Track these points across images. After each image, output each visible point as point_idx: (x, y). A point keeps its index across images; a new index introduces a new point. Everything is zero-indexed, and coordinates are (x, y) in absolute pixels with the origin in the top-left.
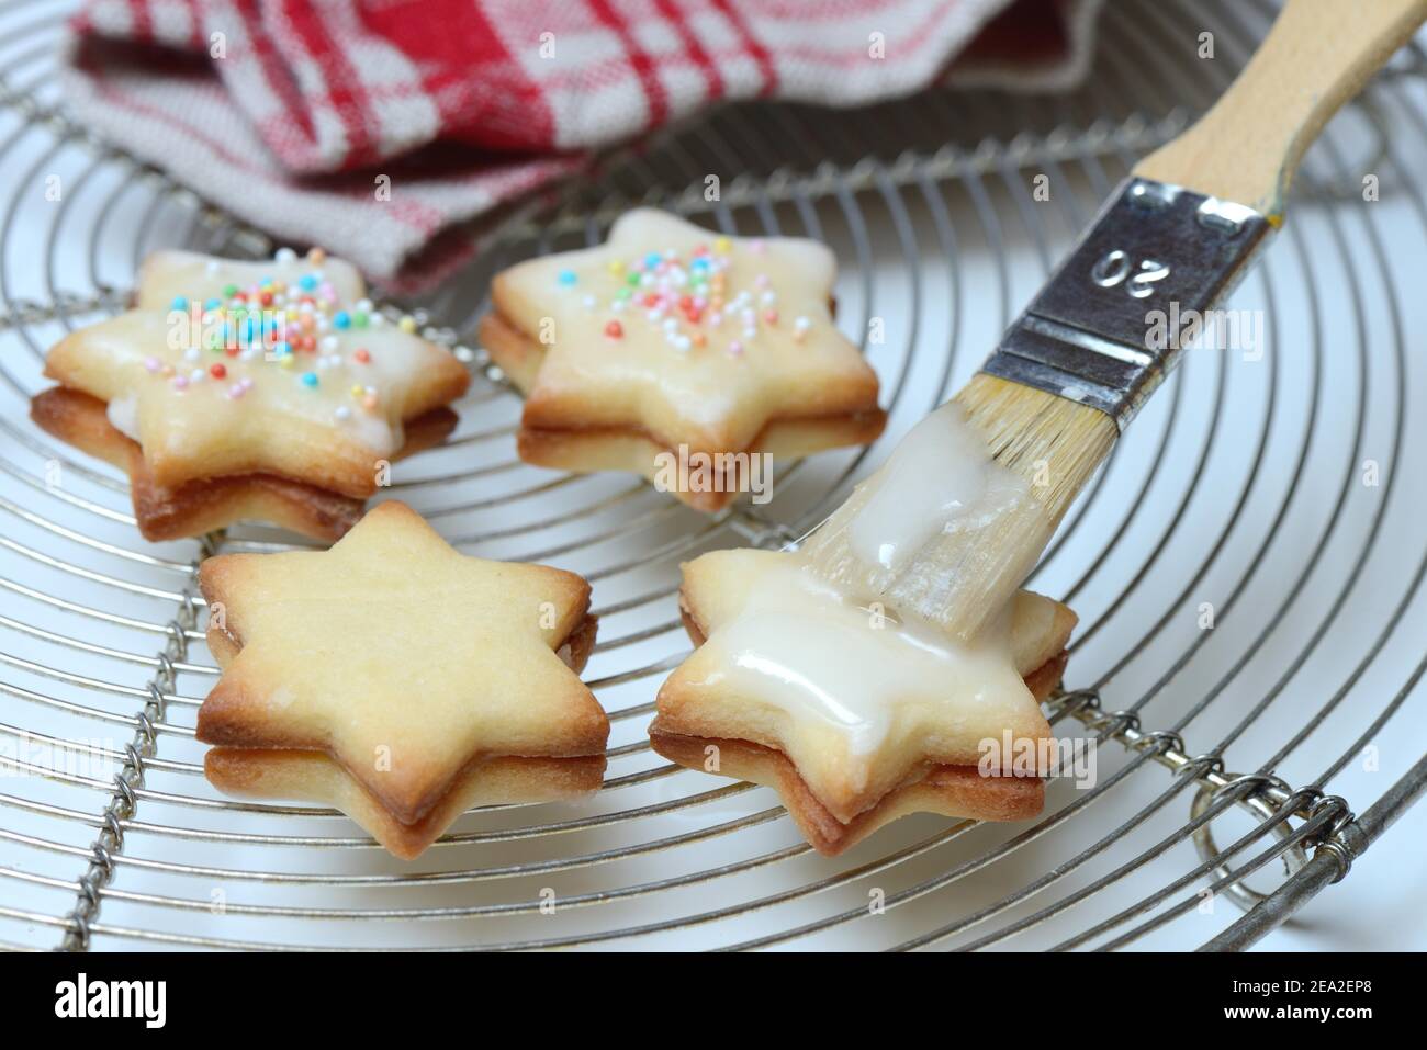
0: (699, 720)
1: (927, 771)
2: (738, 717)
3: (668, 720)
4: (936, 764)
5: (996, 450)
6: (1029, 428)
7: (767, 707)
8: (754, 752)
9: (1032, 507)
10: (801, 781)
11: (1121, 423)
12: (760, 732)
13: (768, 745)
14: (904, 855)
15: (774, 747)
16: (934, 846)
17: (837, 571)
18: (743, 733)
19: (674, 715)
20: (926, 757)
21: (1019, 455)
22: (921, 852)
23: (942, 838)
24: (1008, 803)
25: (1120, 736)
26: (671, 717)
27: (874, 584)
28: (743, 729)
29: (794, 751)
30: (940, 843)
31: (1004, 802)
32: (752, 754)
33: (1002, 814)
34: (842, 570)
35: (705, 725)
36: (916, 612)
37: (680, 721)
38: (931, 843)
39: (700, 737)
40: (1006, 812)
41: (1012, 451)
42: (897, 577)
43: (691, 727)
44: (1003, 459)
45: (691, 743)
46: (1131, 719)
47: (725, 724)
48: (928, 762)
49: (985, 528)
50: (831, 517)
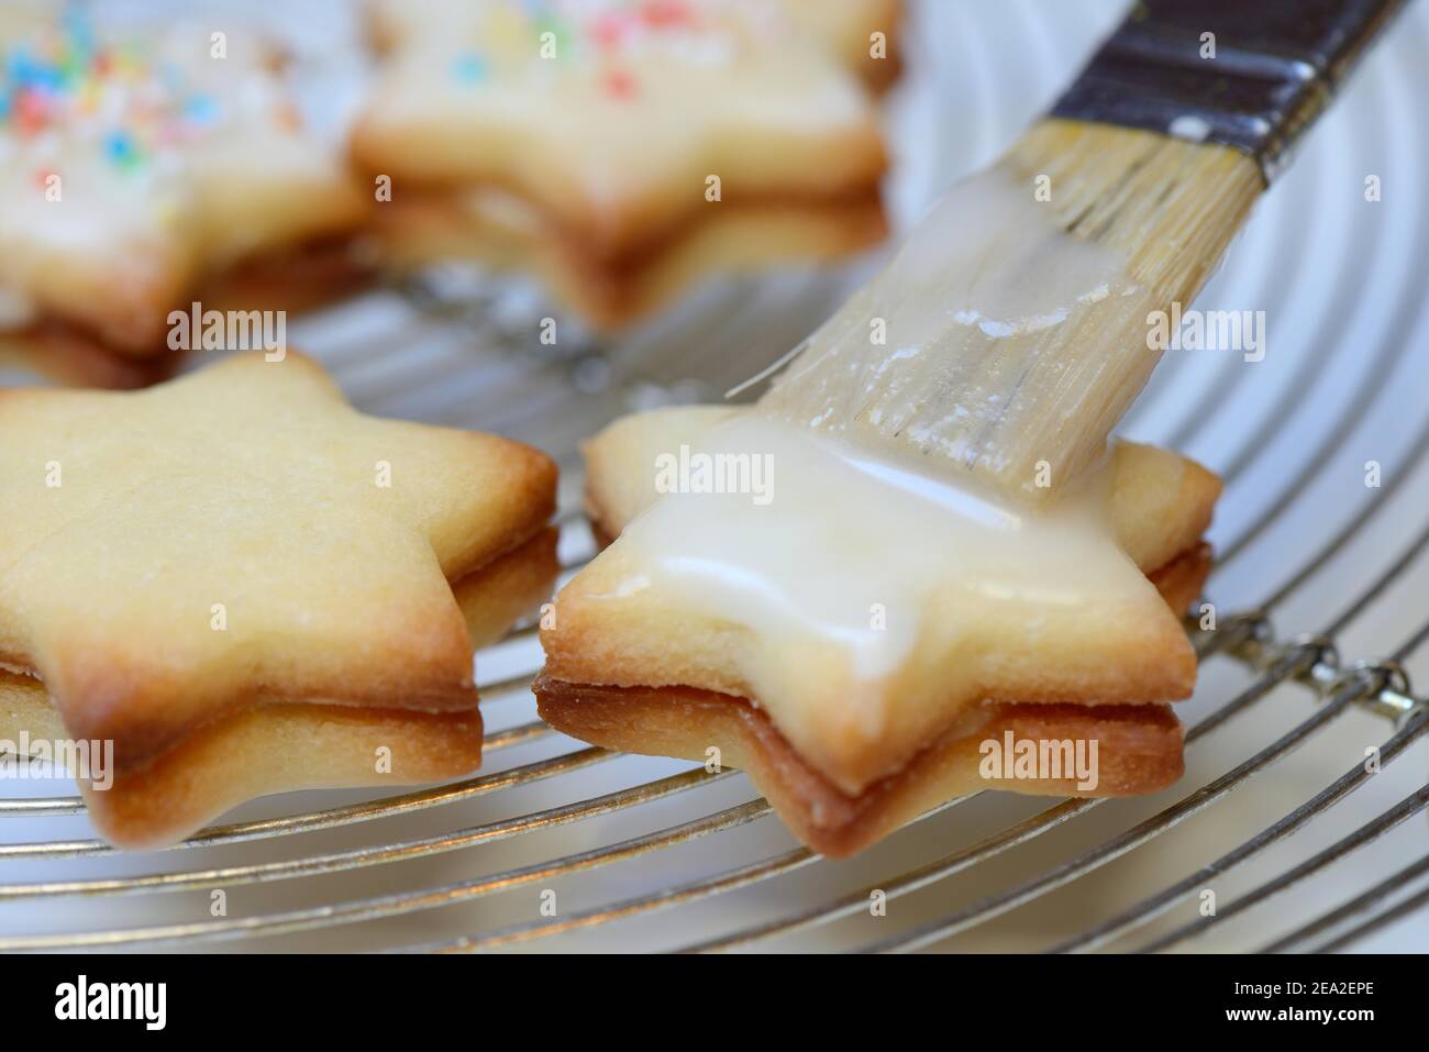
0: (610, 657)
1: (988, 716)
2: (675, 647)
3: (561, 661)
4: (1000, 705)
5: (1070, 218)
6: (1122, 183)
7: (719, 627)
8: (705, 706)
9: (1131, 291)
10: (781, 740)
11: (1270, 170)
12: (711, 668)
13: (726, 691)
14: (962, 859)
15: (735, 693)
16: (1011, 845)
17: (823, 413)
18: (684, 672)
19: (570, 652)
20: (985, 693)
21: (1108, 225)
22: (989, 854)
23: (1022, 834)
24: (1125, 762)
25: (1305, 677)
26: (565, 654)
27: (882, 423)
28: (682, 667)
29: (767, 693)
30: (1020, 840)
31: (1117, 759)
32: (702, 711)
33: (1117, 782)
34: (831, 410)
35: (621, 664)
36: (953, 460)
37: (580, 661)
38: (1005, 841)
39: (616, 688)
40: (1122, 778)
41: (1098, 218)
42: (919, 407)
43: (600, 669)
44: (1082, 231)
45: (601, 700)
46: (1320, 650)
47: (653, 660)
48: (987, 701)
49: (1057, 327)
50: (812, 340)
